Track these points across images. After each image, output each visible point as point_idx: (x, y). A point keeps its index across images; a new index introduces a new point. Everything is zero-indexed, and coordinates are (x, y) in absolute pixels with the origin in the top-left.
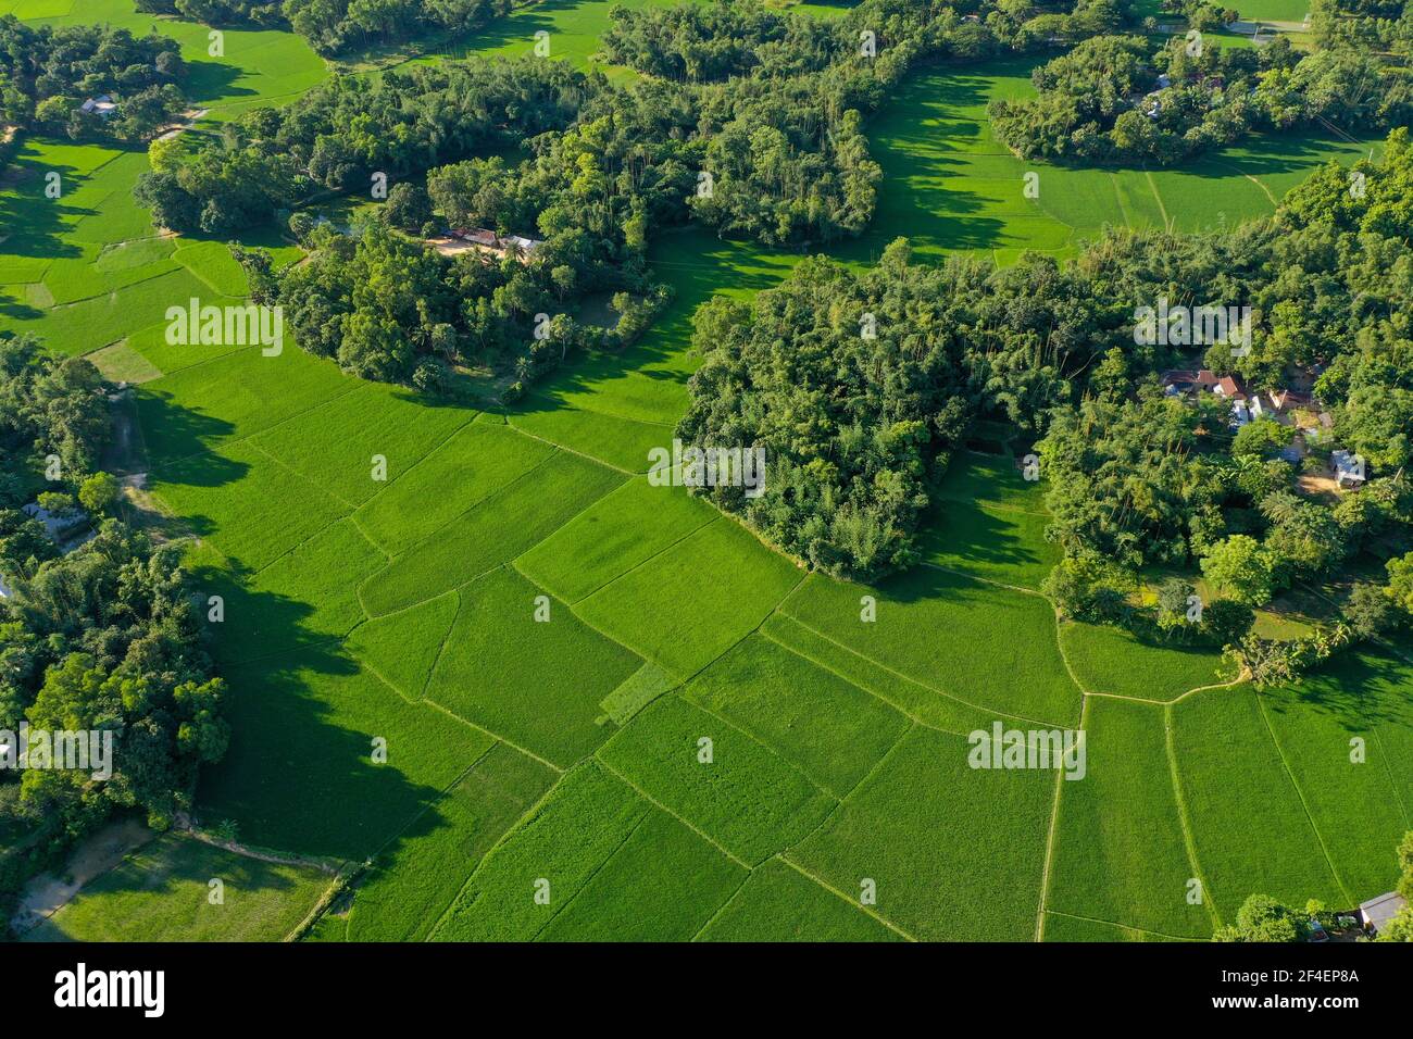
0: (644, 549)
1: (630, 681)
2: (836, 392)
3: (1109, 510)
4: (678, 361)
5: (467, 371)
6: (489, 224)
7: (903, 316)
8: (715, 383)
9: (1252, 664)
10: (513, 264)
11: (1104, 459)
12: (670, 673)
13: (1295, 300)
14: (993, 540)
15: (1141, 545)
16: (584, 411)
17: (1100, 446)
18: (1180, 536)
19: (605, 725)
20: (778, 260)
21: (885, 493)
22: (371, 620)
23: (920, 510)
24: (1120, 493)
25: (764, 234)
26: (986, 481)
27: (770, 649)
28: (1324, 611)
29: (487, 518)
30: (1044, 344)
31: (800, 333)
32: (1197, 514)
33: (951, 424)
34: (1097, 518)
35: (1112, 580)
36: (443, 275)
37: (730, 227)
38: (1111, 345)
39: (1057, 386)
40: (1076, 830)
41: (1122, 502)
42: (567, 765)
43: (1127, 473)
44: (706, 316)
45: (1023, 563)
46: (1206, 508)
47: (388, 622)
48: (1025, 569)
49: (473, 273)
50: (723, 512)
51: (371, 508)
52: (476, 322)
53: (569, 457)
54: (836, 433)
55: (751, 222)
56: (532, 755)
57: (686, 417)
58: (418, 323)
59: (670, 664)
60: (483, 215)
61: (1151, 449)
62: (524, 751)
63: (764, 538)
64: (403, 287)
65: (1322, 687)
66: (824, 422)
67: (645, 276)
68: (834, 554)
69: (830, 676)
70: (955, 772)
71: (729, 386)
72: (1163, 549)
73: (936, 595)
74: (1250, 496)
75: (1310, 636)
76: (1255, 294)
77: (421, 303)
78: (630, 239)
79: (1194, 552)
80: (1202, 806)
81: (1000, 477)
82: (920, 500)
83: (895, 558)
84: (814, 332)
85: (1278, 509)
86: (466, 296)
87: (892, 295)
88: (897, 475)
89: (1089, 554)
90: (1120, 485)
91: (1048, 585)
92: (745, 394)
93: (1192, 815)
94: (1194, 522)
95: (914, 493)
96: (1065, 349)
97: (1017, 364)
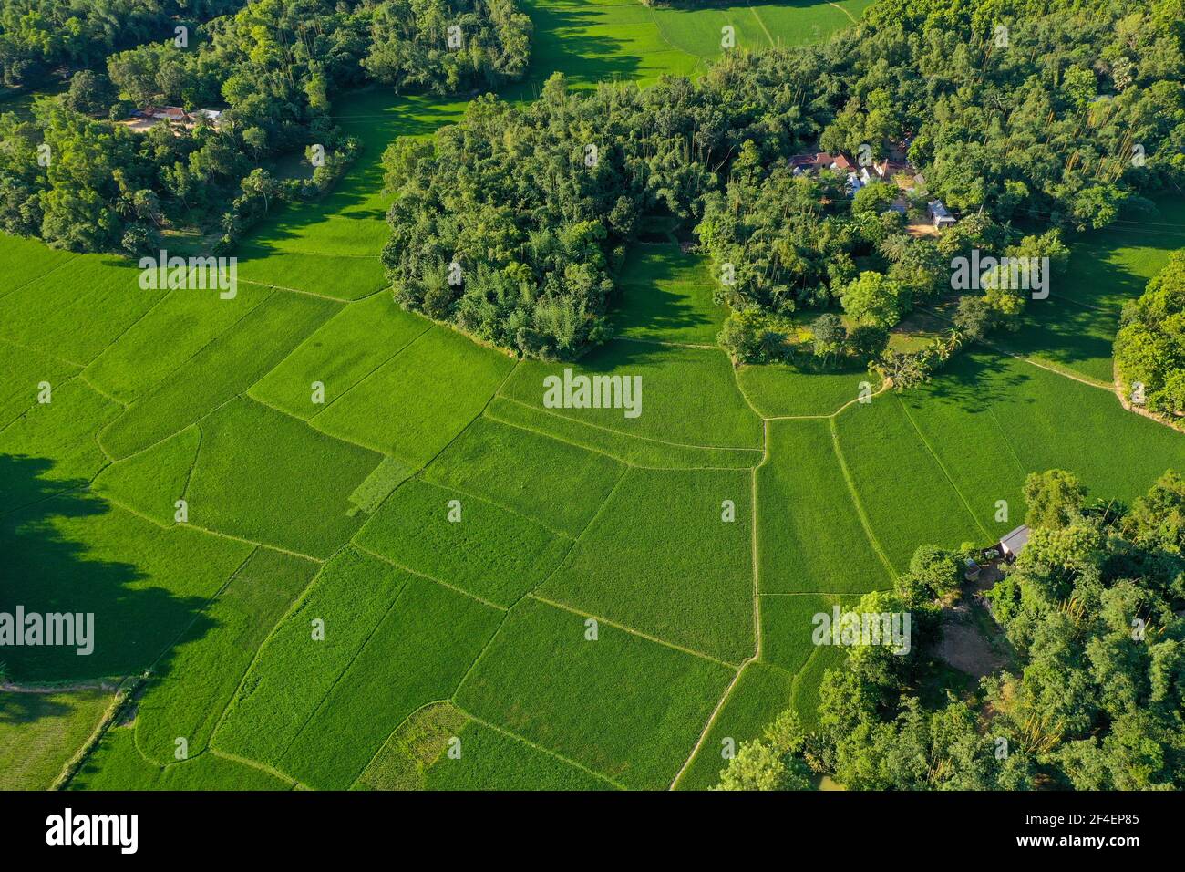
0: (369, 362)
1: (373, 475)
2: (520, 205)
3: (762, 270)
4: (373, 202)
5: (176, 233)
6: (175, 101)
7: (568, 136)
8: (411, 212)
9: (892, 374)
10: (203, 131)
11: (751, 230)
12: (409, 462)
13: (884, 87)
14: (671, 310)
15: (792, 295)
16: (294, 254)
17: (748, 220)
18: (821, 283)
19: (357, 515)
20: (451, 107)
21: (575, 282)
22: (115, 463)
23: (607, 294)
24: (769, 255)
25: (435, 85)
26: (657, 265)
27: (496, 428)
28: (939, 326)
29: (215, 357)
30: (690, 146)
31: (480, 159)
32: (833, 262)
33: (623, 219)
34: (754, 277)
35: (774, 326)
36: (137, 148)
37: (405, 82)
38: (744, 139)
39: (705, 178)
40: (774, 527)
41: (772, 262)
42: (327, 555)
43: (772, 237)
44: (393, 158)
45: (699, 325)
46: (839, 256)
47: (134, 462)
48: (700, 330)
49: (166, 142)
50: (436, 322)
51: (99, 366)
52: (176, 186)
53: (287, 295)
54: (526, 239)
55: (422, 77)
56: (291, 553)
57: (389, 243)
58: (119, 194)
59: (409, 454)
60: (169, 93)
61: (789, 215)
62: (284, 551)
63: (476, 338)
64: (98, 160)
65: (946, 383)
66: (513, 231)
67: (332, 132)
68: (540, 340)
69: (551, 441)
70: (669, 500)
71: (424, 213)
72: (810, 295)
73: (631, 362)
74: (872, 243)
75: (932, 344)
76: (852, 86)
77: (117, 174)
78: (314, 100)
79: (834, 294)
80: (870, 488)
81: (670, 260)
82: (606, 285)
83: (592, 335)
84: (494, 157)
85: (895, 248)
86: (163, 164)
87: (557, 118)
88: (584, 266)
89: (753, 308)
90: (768, 249)
91: (723, 336)
92: (438, 218)
93: (863, 498)
94: (831, 269)
95: (600, 280)
96: (708, 147)
97: (671, 163)
